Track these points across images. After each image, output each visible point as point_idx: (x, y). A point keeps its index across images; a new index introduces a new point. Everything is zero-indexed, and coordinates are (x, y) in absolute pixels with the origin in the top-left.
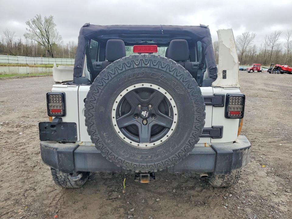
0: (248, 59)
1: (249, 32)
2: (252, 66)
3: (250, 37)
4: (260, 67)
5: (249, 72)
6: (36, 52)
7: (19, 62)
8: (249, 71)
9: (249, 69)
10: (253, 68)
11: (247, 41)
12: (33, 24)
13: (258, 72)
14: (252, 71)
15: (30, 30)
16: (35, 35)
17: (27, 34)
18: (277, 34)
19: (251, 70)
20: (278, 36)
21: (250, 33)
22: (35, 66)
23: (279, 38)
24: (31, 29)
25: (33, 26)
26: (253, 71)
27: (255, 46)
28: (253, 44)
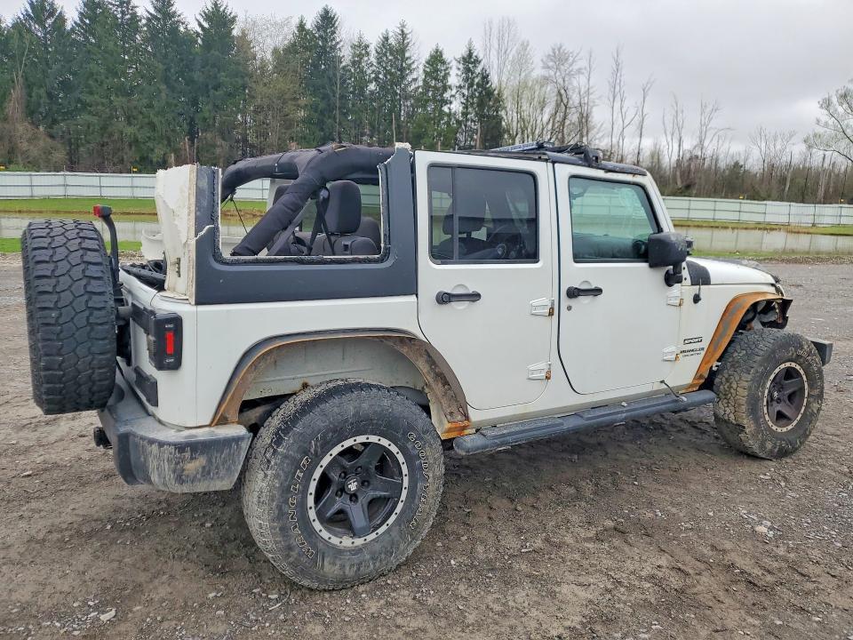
6: (831, 190)
7: (769, 219)
12: (841, 104)
15: (826, 124)
16: (840, 135)
17: (815, 135)
22: (813, 230)
24: (831, 121)
25: (840, 110)
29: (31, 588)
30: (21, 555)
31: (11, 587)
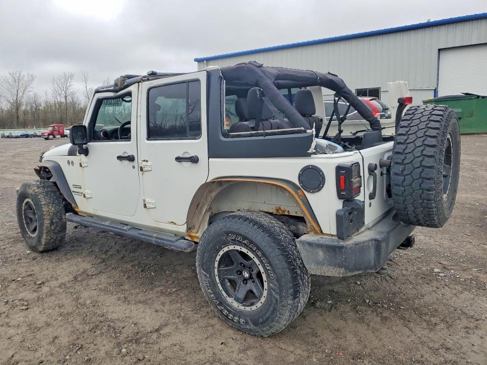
0: (30, 117)
1: (21, 72)
2: (50, 129)
3: (26, 79)
4: (63, 129)
5: (47, 139)
8: (46, 137)
9: (46, 134)
10: (52, 132)
11: (21, 86)
13: (62, 137)
14: (51, 137)
18: (68, 78)
19: (49, 135)
20: (69, 80)
21: (24, 73)
23: (73, 83)
26: (54, 137)
27: (35, 95)
28: (33, 92)
29: (463, 296)
30: (459, 319)
31: (472, 301)
